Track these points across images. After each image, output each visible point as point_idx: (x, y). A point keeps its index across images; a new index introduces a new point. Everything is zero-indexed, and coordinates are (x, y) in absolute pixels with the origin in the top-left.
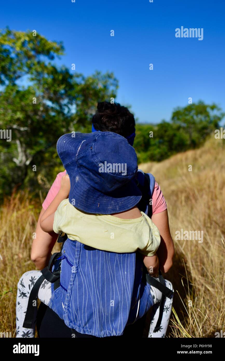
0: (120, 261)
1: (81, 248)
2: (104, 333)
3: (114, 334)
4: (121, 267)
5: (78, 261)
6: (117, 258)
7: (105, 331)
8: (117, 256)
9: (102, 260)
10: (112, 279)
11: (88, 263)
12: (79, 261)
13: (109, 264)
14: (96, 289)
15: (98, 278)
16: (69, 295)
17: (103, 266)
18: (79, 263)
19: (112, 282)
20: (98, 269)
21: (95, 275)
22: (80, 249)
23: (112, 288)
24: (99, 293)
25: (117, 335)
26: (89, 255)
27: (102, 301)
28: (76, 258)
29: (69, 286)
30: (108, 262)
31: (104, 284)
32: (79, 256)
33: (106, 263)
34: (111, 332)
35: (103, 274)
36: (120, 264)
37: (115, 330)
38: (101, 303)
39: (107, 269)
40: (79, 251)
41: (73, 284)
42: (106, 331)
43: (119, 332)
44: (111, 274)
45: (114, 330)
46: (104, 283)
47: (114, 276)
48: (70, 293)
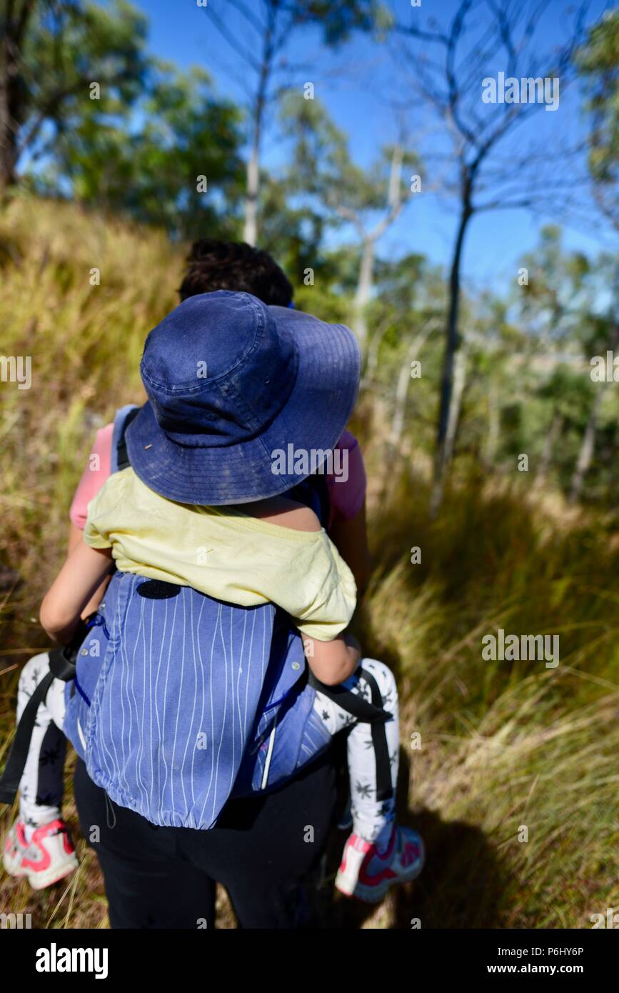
0: (227, 637)
1: (130, 590)
2: (165, 818)
3: (190, 823)
4: (228, 652)
5: (120, 622)
6: (219, 627)
7: (169, 812)
8: (219, 624)
9: (177, 627)
10: (199, 682)
11: (141, 631)
12: (123, 623)
13: (195, 640)
14: (153, 700)
15: (162, 674)
16: (96, 705)
17: (178, 642)
18: (122, 629)
19: (200, 689)
20: (166, 649)
21: (156, 663)
22: (127, 593)
23: (199, 703)
24: (161, 713)
25: (198, 828)
26: (148, 611)
27: (165, 733)
28: (117, 615)
29: (98, 683)
30: (195, 635)
31: (176, 689)
32: (124, 610)
33: (188, 636)
34: (183, 819)
35: (176, 666)
36: (227, 644)
37: (194, 815)
38: (162, 737)
39: (189, 652)
40: (126, 598)
41: (106, 679)
42: (171, 813)
43: (204, 822)
44: (199, 668)
45: (190, 814)
46: (178, 687)
47: (207, 675)
48: (97, 701)
